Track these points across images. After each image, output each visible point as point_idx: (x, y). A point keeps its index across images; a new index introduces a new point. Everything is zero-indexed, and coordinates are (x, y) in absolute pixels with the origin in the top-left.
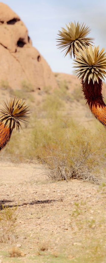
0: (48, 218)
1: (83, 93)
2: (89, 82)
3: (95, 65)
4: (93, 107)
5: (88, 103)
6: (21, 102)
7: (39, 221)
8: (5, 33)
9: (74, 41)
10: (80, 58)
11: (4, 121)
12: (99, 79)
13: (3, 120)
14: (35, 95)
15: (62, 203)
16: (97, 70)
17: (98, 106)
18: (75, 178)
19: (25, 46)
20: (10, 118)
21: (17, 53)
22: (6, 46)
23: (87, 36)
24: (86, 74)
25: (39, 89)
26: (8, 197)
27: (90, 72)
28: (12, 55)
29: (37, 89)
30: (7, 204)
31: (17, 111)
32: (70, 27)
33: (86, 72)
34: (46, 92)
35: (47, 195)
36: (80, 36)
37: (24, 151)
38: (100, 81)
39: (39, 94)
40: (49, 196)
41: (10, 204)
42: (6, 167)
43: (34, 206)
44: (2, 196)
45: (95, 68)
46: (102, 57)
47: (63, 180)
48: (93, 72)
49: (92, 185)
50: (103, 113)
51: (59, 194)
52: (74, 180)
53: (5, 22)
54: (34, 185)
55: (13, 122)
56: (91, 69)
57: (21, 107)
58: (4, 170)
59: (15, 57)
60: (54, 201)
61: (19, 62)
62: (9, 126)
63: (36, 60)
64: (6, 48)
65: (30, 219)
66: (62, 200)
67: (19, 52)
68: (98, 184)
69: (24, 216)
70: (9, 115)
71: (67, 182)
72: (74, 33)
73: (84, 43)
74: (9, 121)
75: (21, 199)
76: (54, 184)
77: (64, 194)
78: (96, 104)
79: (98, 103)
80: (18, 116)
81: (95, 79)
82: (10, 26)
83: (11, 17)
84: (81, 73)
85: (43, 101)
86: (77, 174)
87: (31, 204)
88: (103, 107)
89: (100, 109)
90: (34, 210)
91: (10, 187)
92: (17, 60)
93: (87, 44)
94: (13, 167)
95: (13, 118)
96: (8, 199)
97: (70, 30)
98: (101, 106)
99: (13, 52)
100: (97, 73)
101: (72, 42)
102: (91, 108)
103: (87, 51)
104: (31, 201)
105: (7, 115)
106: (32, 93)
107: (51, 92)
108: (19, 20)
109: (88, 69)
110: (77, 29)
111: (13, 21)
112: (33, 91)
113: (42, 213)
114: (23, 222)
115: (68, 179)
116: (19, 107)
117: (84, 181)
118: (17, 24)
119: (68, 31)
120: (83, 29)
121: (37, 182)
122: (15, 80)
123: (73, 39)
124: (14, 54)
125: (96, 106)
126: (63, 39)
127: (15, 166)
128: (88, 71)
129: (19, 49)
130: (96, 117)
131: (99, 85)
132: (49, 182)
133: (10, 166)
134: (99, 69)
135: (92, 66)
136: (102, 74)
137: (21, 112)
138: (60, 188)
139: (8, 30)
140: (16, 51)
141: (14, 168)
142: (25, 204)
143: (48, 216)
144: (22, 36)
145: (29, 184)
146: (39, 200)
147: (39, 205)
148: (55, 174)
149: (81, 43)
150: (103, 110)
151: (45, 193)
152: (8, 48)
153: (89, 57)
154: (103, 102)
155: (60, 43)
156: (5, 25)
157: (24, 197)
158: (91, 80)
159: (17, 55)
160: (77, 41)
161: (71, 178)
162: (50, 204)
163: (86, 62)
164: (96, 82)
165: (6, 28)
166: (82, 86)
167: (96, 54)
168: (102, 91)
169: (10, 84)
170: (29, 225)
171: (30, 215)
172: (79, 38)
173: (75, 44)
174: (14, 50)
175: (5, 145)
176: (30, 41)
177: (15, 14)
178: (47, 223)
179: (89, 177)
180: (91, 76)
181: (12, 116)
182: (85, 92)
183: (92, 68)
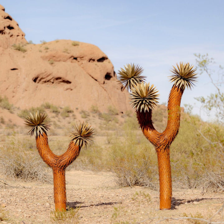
0: (107, 217)
1: (137, 119)
2: (141, 111)
3: (146, 97)
4: (145, 130)
5: (141, 127)
6: (88, 126)
7: (99, 220)
8: (95, 69)
9: (131, 78)
10: (135, 92)
11: (75, 141)
12: (149, 108)
13: (74, 139)
14: (119, 117)
15: (121, 205)
16: (148, 101)
17: (149, 129)
18: (138, 185)
19: (111, 79)
20: (79, 138)
21: (105, 84)
22: (96, 79)
23: (141, 75)
24: (139, 105)
25: (122, 113)
26: (80, 199)
27: (142, 103)
28: (101, 86)
29: (121, 113)
30: (78, 205)
31: (85, 133)
32: (127, 67)
33: (138, 103)
34: (128, 115)
35: (111, 199)
36: (135, 74)
37: (105, 162)
38: (150, 110)
39: (122, 117)
40: (112, 199)
41: (81, 205)
42: (88, 174)
43: (99, 207)
44: (76, 199)
45: (146, 100)
46: (152, 91)
47: (128, 186)
48: (144, 103)
49: (151, 191)
50: (152, 135)
51: (120, 198)
52: (136, 187)
53: (96, 60)
54: (105, 190)
55: (81, 141)
56: (142, 101)
57: (89, 129)
58: (86, 177)
59: (103, 88)
60: (115, 203)
61: (106, 91)
62: (78, 144)
63: (120, 90)
64: (96, 80)
65: (93, 217)
66: (121, 203)
67: (107, 83)
68: (156, 190)
69: (88, 214)
70: (78, 136)
71: (131, 188)
72: (131, 72)
73: (138, 80)
74: (78, 141)
75: (90, 201)
76: (120, 189)
77: (124, 198)
78: (147, 128)
79: (149, 127)
80: (86, 137)
81: (146, 108)
82: (100, 64)
83: (101, 56)
84: (135, 104)
85: (125, 122)
86: (139, 182)
87: (97, 205)
88: (153, 130)
89: (150, 132)
90: (97, 210)
91: (85, 191)
92: (105, 90)
93: (141, 81)
94: (94, 174)
95: (81, 138)
96: (80, 201)
97: (127, 69)
98: (151, 130)
99: (102, 84)
100: (147, 104)
101: (128, 79)
102: (143, 131)
103: (140, 87)
104: (97, 203)
105: (77, 135)
106: (116, 116)
107: (131, 115)
108: (107, 58)
109: (140, 101)
110: (133, 69)
111: (102, 59)
112: (117, 114)
113: (103, 213)
114: (86, 220)
115: (132, 185)
116: (87, 130)
117: (145, 188)
118: (105, 62)
119: (125, 70)
120: (138, 69)
121: (108, 188)
122: (103, 105)
123: (130, 77)
124: (102, 85)
125: (147, 130)
126: (122, 77)
127: (95, 174)
128: (140, 102)
129: (106, 81)
130: (148, 138)
131: (149, 113)
132: (117, 187)
133: (91, 174)
134: (149, 101)
135: (144, 98)
136: (152, 104)
137: (88, 133)
138: (125, 192)
139: (98, 66)
140: (104, 83)
141: (94, 176)
142: (92, 205)
143: (108, 215)
144: (109, 71)
145: (101, 189)
146: (104, 202)
147: (103, 206)
148: (123, 182)
149: (136, 80)
150: (153, 133)
151: (109, 197)
152: (98, 80)
153: (141, 91)
154: (153, 126)
155: (119, 80)
156: (96, 62)
157: (92, 200)
158: (143, 109)
159: (105, 86)
160: (133, 79)
161: (134, 185)
162: (111, 206)
163: (139, 95)
164: (147, 111)
165: (96, 65)
166: (136, 114)
167: (147, 89)
168: (152, 118)
169: (99, 109)
170: (91, 222)
171: (93, 214)
172: (134, 76)
173: (131, 81)
174: (103, 82)
175: (75, 159)
176: (115, 75)
177: (104, 53)
178: (106, 221)
179: (148, 184)
180: (142, 106)
181: (81, 136)
182: (138, 118)
183: (144, 100)
